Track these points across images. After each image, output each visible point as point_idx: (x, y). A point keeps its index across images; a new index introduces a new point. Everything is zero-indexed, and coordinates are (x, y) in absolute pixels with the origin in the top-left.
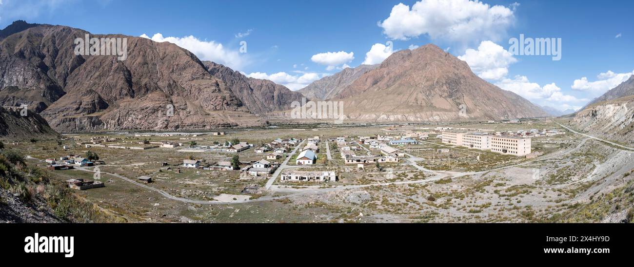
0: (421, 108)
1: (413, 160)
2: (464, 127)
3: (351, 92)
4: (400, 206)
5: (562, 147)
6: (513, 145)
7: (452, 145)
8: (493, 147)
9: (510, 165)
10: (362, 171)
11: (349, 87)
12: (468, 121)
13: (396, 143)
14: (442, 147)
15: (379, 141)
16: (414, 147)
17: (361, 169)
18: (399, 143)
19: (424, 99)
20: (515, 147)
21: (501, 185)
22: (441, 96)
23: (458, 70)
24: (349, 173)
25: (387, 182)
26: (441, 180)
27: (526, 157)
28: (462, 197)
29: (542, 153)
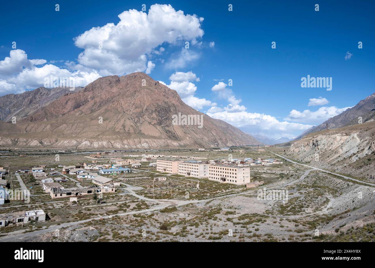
0: (128, 135)
1: (131, 189)
2: (175, 155)
3: (46, 114)
4: (135, 238)
5: (282, 177)
6: (232, 173)
7: (168, 173)
8: (211, 176)
9: (232, 194)
10: (76, 205)
11: (43, 109)
12: (177, 148)
13: (108, 172)
14: (158, 176)
15: (87, 170)
16: (128, 176)
17: (74, 202)
18: (111, 172)
19: (132, 126)
20: (234, 175)
21: (231, 213)
22: (150, 123)
23: (168, 98)
24: (60, 209)
25: (109, 215)
26: (166, 208)
27: (246, 186)
28: (197, 225)
29: (262, 183)
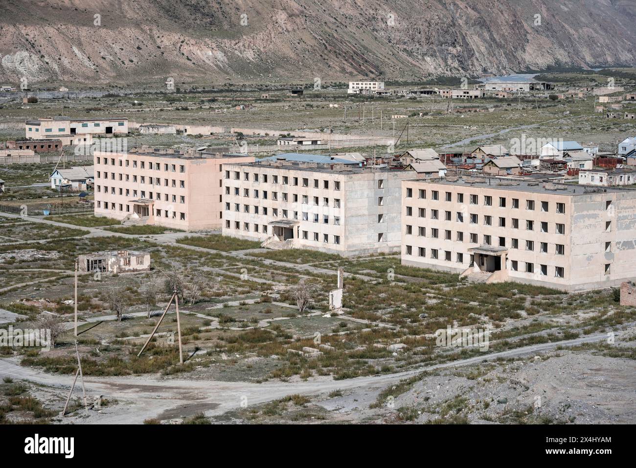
2: (204, 121)
6: (537, 226)
7: (162, 230)
8: (416, 241)
9: (533, 341)
12: (220, 81)
14: (102, 244)
20: (553, 238)
27: (615, 296)
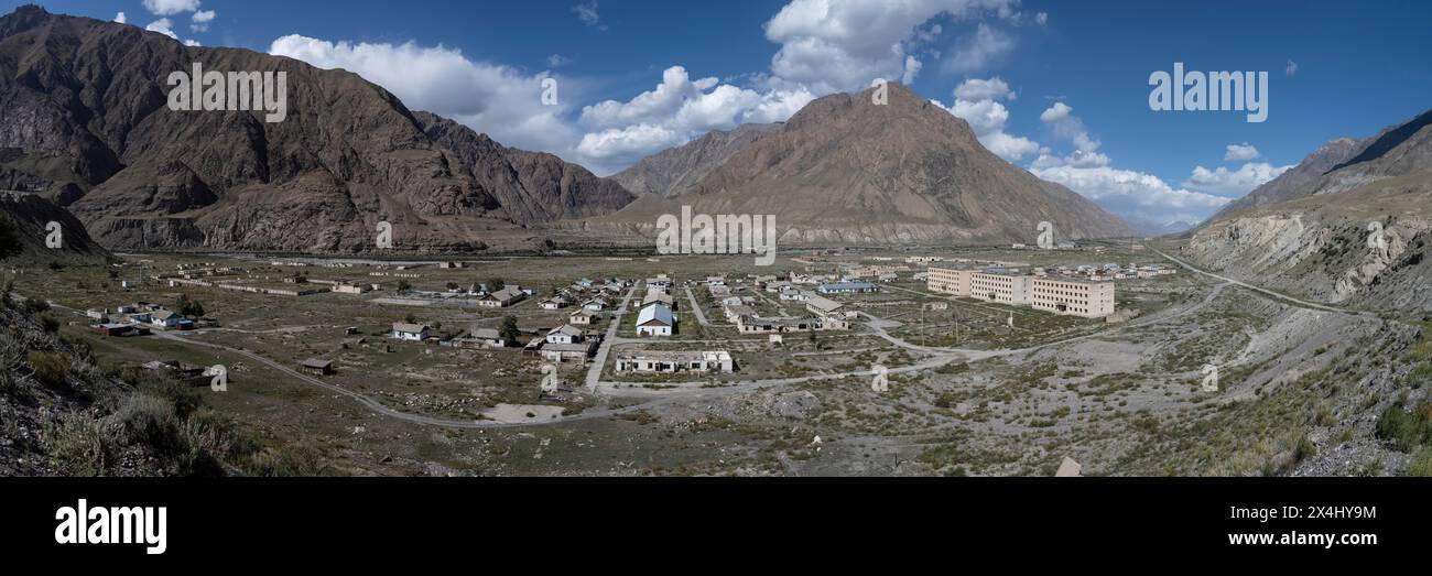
0: (870, 217)
1: (878, 325)
2: (964, 257)
3: (724, 180)
4: (887, 420)
5: (1174, 300)
6: (1078, 295)
7: (951, 295)
8: (1037, 300)
9: (1079, 336)
10: (779, 349)
11: (718, 170)
12: (970, 243)
13: (834, 290)
14: (931, 300)
15: (796, 284)
16: (872, 298)
17: (777, 344)
18: (840, 290)
19: (877, 197)
20: (1084, 299)
21: (1075, 374)
22: (913, 191)
23: (949, 136)
24: (754, 353)
25: (839, 373)
26: (947, 365)
27: (1105, 319)
28: (1008, 400)
29: (1136, 312)
